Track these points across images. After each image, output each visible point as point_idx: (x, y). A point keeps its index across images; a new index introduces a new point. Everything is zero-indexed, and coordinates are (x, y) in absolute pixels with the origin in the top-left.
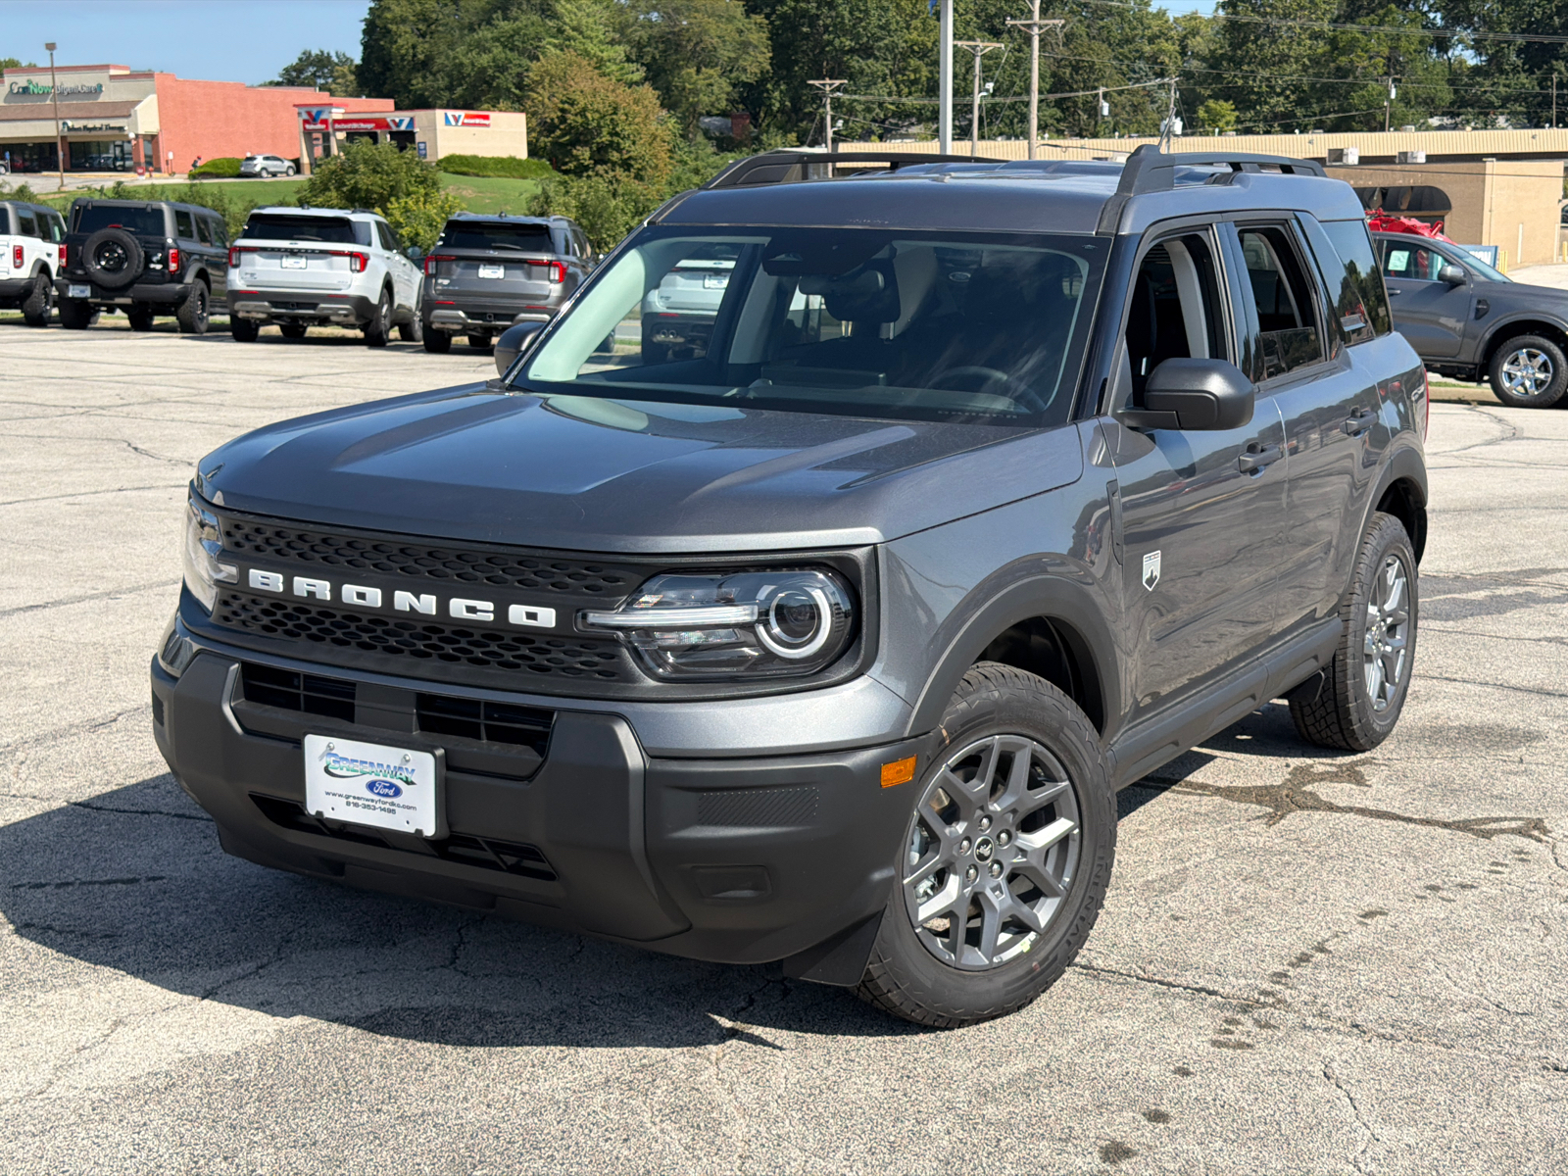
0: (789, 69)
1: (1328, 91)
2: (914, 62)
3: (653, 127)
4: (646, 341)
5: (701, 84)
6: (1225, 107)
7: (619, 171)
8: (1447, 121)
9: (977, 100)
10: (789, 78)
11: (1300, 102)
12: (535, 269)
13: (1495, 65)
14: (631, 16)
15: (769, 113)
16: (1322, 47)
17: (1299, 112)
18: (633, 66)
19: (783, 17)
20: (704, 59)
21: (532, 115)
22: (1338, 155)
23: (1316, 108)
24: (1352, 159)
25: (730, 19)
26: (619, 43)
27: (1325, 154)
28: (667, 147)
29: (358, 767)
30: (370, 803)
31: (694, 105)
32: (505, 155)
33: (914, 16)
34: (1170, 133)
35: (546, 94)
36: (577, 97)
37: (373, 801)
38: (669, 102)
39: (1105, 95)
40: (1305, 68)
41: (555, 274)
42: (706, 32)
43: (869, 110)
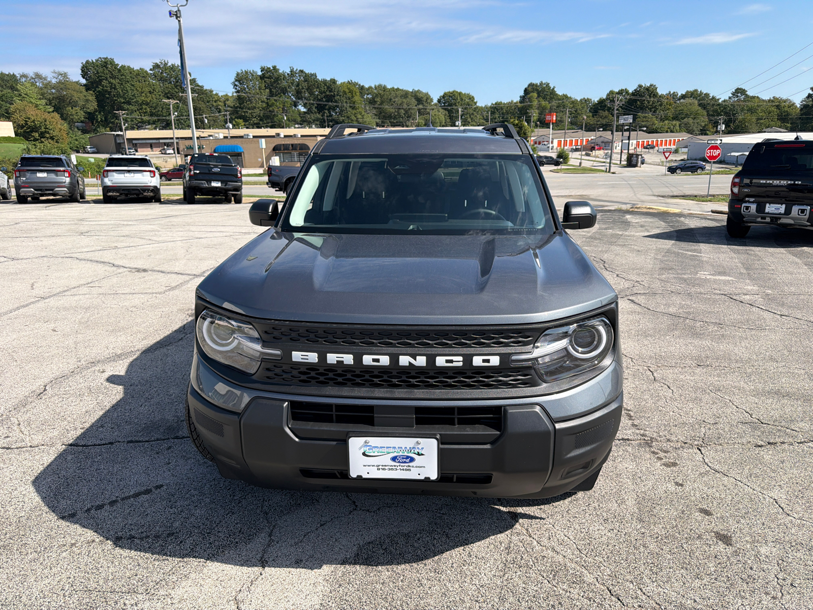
0: (104, 108)
1: (267, 117)
2: (144, 107)
3: (59, 126)
4: (104, 195)
5: (74, 113)
6: (241, 121)
7: (50, 140)
8: (300, 126)
9: (173, 118)
10: (104, 110)
11: (261, 120)
12: (59, 173)
13: (309, 111)
14: (45, 91)
15: (97, 121)
16: (264, 105)
17: (261, 123)
18: (49, 107)
19: (99, 92)
20: (74, 104)
21: (14, 123)
22: (278, 135)
23: (265, 122)
24: (282, 136)
25: (81, 92)
26: (43, 99)
27: (274, 134)
28: (65, 132)
29: (386, 450)
30: (393, 467)
31: (72, 119)
32: (6, 136)
33: (143, 93)
34: (228, 128)
35: (18, 116)
36: (30, 116)
37: (395, 466)
38: (63, 117)
39: (206, 117)
40: (260, 110)
41: (67, 174)
42: (73, 96)
43: (132, 121)
